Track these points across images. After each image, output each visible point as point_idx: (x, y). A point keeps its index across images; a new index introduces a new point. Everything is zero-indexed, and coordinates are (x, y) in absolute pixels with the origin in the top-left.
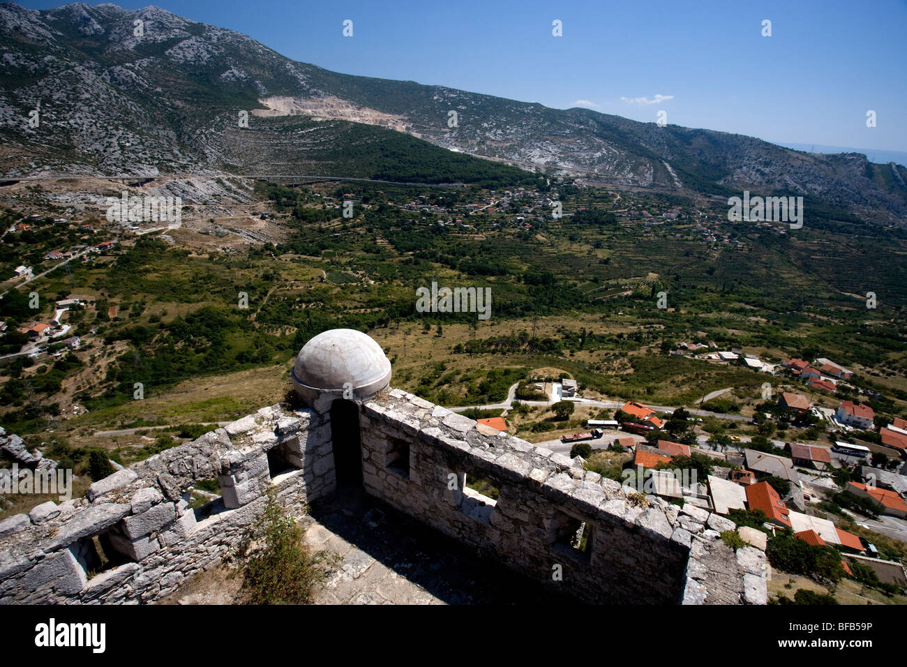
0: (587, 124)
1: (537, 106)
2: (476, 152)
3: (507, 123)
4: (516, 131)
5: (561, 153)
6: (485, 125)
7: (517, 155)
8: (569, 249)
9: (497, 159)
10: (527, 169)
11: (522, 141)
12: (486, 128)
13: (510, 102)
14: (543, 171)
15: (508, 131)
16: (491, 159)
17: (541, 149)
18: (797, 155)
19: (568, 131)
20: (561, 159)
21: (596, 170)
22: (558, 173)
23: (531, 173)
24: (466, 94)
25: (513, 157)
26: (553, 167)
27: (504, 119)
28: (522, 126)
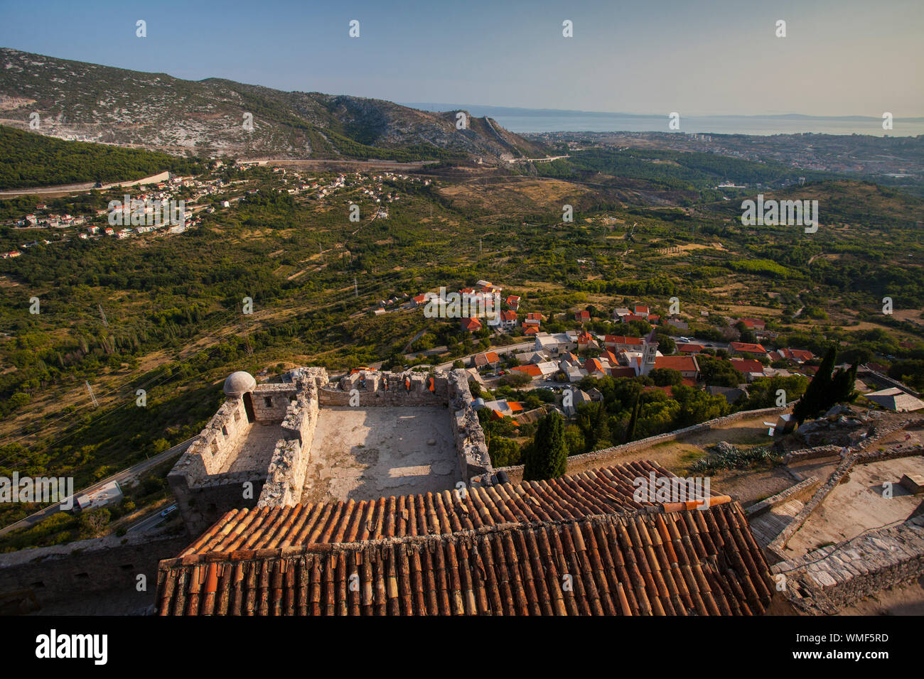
0: (229, 97)
1: (165, 78)
2: (101, 139)
3: (131, 100)
4: (147, 109)
5: (210, 132)
6: (102, 103)
7: (157, 138)
8: (252, 237)
9: (133, 146)
10: (175, 154)
11: (159, 121)
12: (104, 107)
13: (127, 72)
14: (196, 154)
15: (136, 110)
16: (124, 146)
17: (184, 128)
18: (423, 115)
19: (210, 106)
20: (213, 138)
21: (254, 147)
22: (214, 154)
23: (181, 158)
24: (60, 62)
25: (154, 141)
26: (204, 148)
27: (125, 95)
28: (153, 103)
